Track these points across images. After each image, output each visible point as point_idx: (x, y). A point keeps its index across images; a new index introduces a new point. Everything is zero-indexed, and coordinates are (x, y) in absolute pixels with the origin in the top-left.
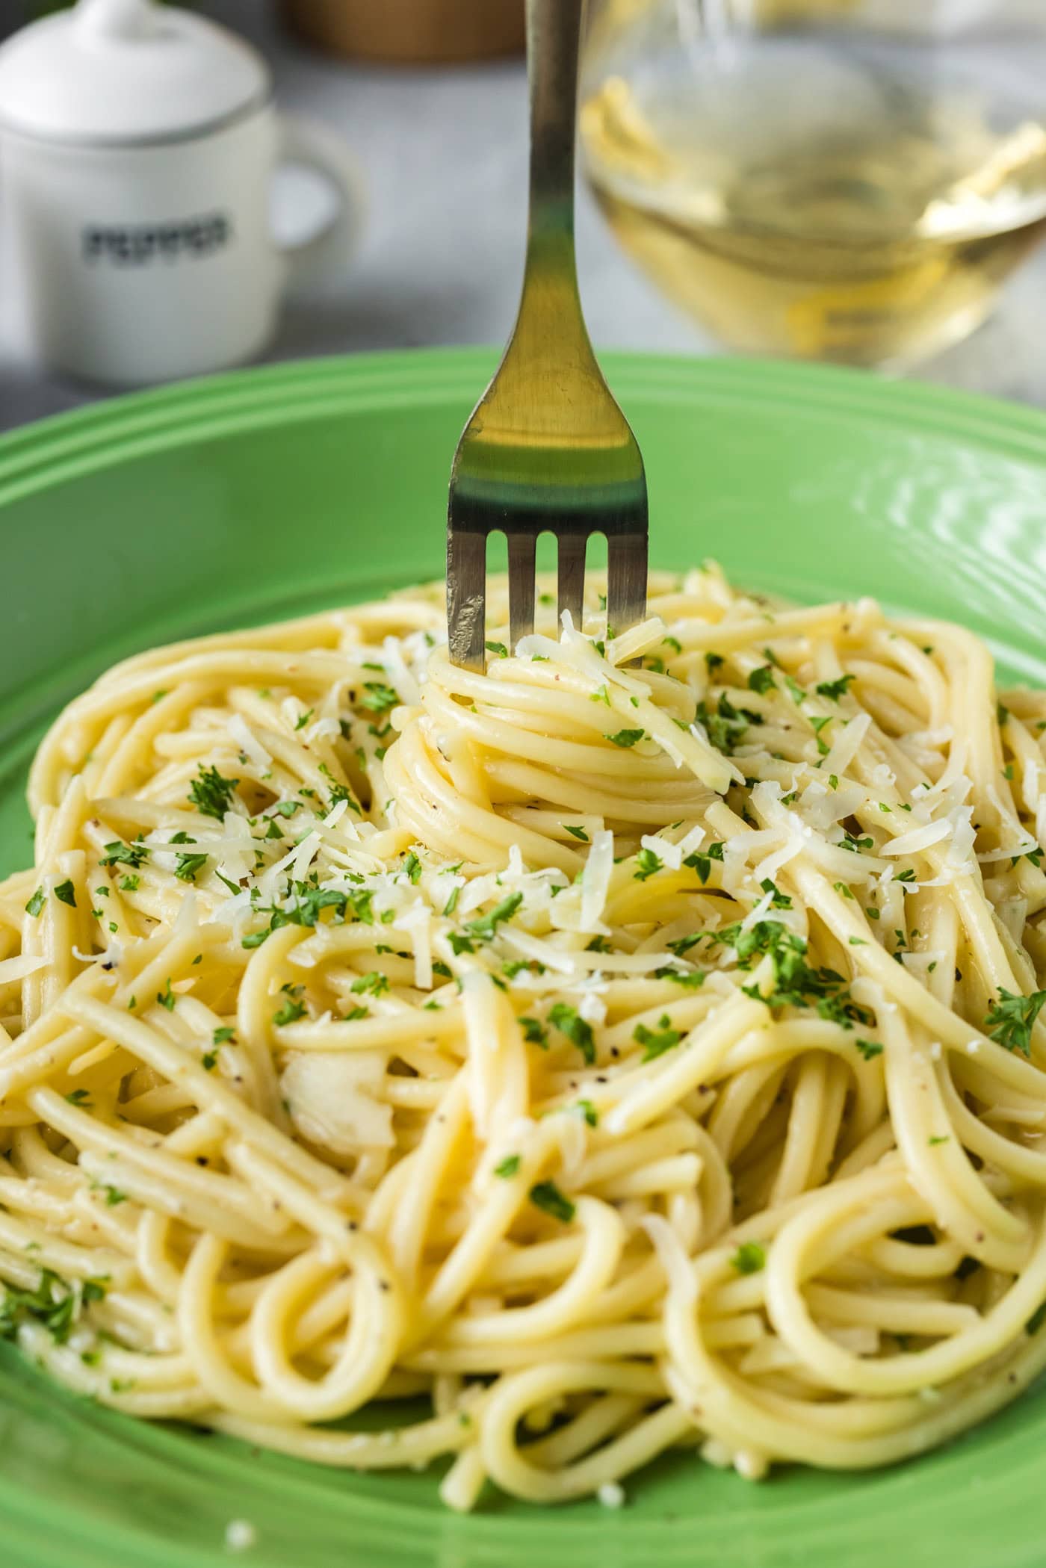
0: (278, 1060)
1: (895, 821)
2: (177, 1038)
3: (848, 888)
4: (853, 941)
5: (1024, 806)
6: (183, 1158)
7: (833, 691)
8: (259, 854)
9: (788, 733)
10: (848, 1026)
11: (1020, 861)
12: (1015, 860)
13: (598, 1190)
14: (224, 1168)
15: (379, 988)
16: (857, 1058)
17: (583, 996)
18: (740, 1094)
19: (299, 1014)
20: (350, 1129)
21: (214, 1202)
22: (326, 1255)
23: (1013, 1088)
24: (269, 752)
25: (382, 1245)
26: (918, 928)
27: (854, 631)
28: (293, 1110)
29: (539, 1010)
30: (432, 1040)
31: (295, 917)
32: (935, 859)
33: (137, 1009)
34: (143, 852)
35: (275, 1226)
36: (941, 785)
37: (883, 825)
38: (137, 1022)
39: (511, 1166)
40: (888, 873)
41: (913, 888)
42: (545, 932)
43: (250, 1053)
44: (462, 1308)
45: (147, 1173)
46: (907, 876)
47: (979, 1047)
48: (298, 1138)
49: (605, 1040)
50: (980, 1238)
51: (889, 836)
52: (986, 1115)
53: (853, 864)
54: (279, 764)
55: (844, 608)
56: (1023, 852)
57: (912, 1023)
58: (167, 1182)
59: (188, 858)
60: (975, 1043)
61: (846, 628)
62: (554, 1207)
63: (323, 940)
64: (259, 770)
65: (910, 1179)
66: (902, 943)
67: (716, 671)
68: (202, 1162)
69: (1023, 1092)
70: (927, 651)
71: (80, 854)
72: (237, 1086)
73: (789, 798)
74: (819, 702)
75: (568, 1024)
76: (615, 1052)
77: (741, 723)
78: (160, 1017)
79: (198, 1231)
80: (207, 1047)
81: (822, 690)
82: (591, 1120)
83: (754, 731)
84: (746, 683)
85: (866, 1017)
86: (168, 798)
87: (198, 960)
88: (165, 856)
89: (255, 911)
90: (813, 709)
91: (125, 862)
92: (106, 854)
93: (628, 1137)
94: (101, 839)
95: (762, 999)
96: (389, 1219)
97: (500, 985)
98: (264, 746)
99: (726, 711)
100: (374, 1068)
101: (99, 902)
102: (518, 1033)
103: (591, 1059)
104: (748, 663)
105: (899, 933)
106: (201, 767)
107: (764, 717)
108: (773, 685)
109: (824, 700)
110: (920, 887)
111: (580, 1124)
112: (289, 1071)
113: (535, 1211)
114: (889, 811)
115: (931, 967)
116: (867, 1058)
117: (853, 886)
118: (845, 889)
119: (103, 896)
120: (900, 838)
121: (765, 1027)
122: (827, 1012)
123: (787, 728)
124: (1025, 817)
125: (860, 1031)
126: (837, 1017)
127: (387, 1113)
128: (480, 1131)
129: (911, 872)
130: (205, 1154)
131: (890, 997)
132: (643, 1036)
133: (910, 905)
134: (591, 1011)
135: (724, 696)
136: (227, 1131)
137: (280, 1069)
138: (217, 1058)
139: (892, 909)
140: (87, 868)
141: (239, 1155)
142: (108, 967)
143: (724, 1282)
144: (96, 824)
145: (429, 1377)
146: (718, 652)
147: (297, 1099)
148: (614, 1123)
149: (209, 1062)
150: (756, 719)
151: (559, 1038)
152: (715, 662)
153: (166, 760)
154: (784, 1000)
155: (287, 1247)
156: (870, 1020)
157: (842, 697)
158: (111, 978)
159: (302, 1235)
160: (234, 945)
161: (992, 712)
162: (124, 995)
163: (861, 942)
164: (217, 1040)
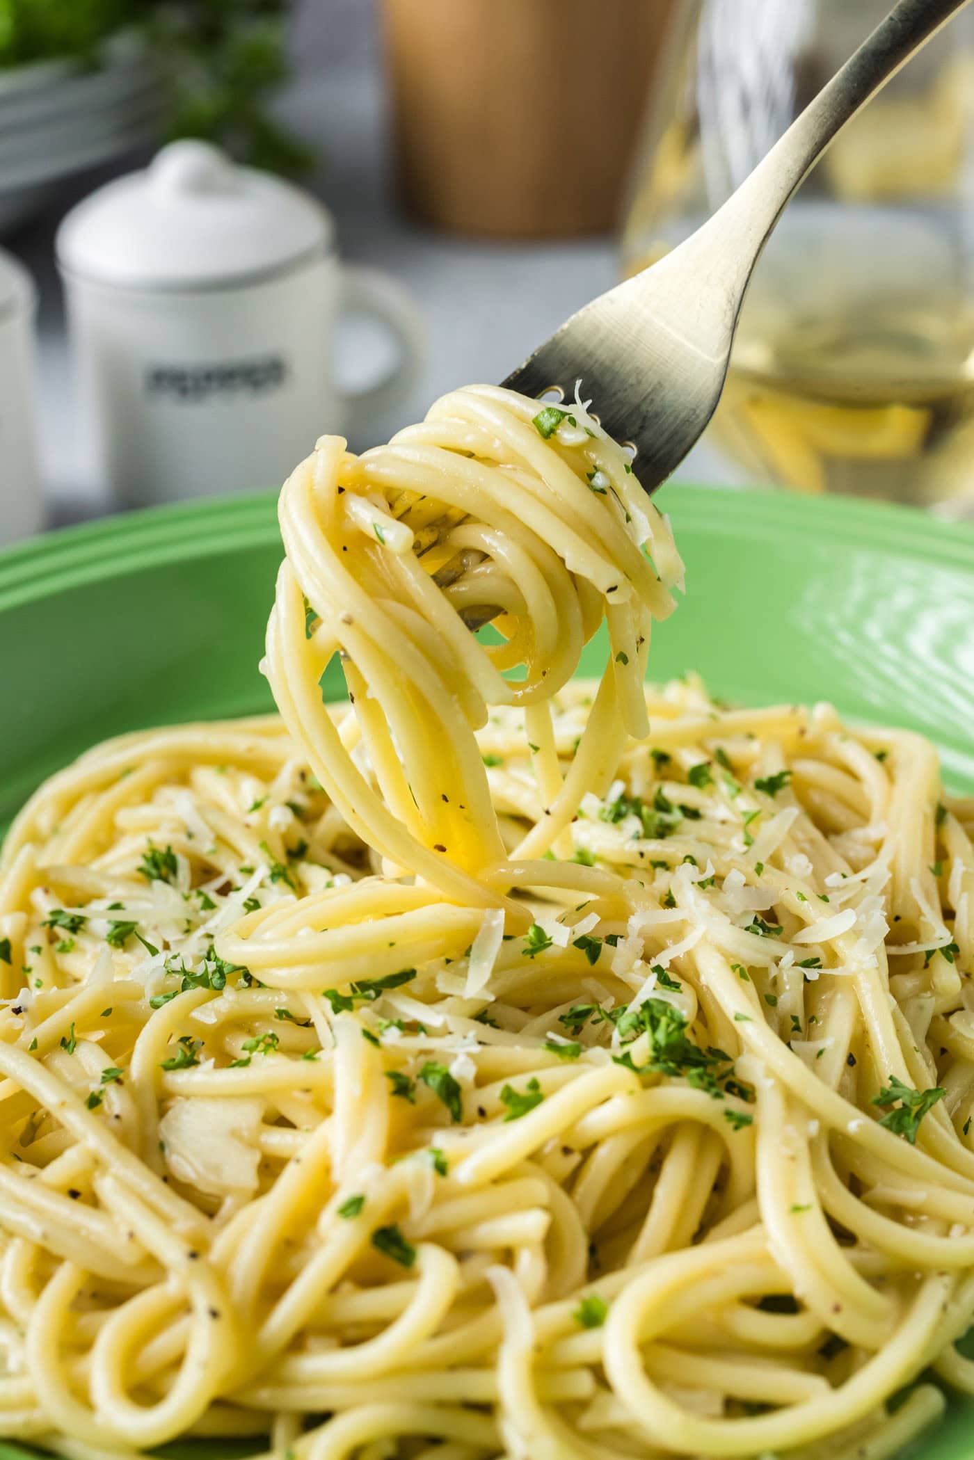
0: (163, 1103)
1: (809, 909)
2: (70, 1078)
3: (746, 970)
4: (738, 1017)
5: (948, 903)
6: (56, 1189)
7: (771, 786)
8: (189, 922)
9: (724, 827)
10: (718, 1096)
11: (935, 955)
12: (930, 954)
13: (441, 1239)
14: (94, 1202)
15: (269, 1045)
16: (726, 1128)
17: (455, 1056)
18: (606, 1160)
19: (190, 1063)
20: (217, 1169)
21: (75, 1230)
22: (172, 1287)
23: (894, 1167)
24: (213, 829)
25: (221, 1277)
26: (817, 1016)
27: (809, 736)
28: (167, 1152)
29: (410, 1069)
30: (307, 1091)
31: (204, 981)
32: (842, 948)
33: (39, 1053)
34: (82, 920)
35: (129, 1256)
36: (862, 875)
37: (799, 915)
38: (38, 1065)
39: (356, 1205)
40: (789, 957)
41: (813, 974)
42: (433, 998)
43: (135, 1095)
44: (297, 1343)
45: (18, 1201)
46: (811, 963)
47: (859, 1126)
48: (168, 1179)
49: (473, 1100)
50: (837, 1309)
51: (801, 924)
52: (866, 1196)
53: (756, 949)
54: (221, 840)
55: (794, 711)
56: (937, 945)
57: (791, 1100)
58: (35, 1211)
59: (118, 925)
60: (855, 1123)
61: (802, 732)
62: (395, 1250)
63: (229, 1001)
64: (205, 847)
65: (771, 1248)
66: (797, 1028)
67: (664, 768)
68: (74, 1194)
69: (906, 1174)
70: (881, 757)
71: (21, 917)
72: (115, 1123)
73: (706, 883)
74: (755, 797)
75: (435, 1081)
76: (482, 1112)
77: (676, 816)
78: (61, 1060)
79: (59, 1260)
80: (95, 1087)
81: (760, 786)
82: (441, 1169)
83: (688, 824)
84: (685, 777)
85: (745, 1093)
86: (118, 870)
87: (107, 1013)
88: (100, 922)
89: (168, 972)
90: (747, 803)
91: (64, 926)
92: (49, 918)
93: (476, 1189)
94: (45, 904)
95: (635, 1069)
96: (232, 1253)
97: (374, 1040)
98: (207, 822)
99: (662, 805)
100: (249, 1115)
101: (32, 959)
102: (387, 1085)
103: (457, 1118)
104: (689, 759)
105: (795, 1019)
106: (150, 841)
107: (702, 811)
108: (710, 781)
109: (762, 795)
110: (821, 975)
111: (430, 1172)
112: (170, 1114)
113: (375, 1253)
114: (806, 900)
115: (820, 1053)
116: (736, 1128)
117: (752, 969)
118: (742, 970)
119: (35, 954)
120: (811, 927)
121: (631, 1093)
122: (698, 1081)
123: (723, 822)
124: (949, 915)
125: (733, 1103)
126: (709, 1087)
127: (256, 1158)
128: (337, 1175)
129: (817, 960)
130: (77, 1187)
131: (770, 1073)
132: (509, 1096)
133: (810, 990)
134: (462, 1070)
135: (660, 791)
136: (97, 1163)
137: (162, 1111)
138: (103, 1098)
139: (791, 997)
140: (27, 930)
141: (106, 1187)
142: (17, 1011)
143: (564, 1335)
144: (46, 891)
145: (270, 1416)
146: (664, 748)
147: (172, 1140)
148: (463, 1174)
149: (94, 1102)
150: (692, 814)
151: (427, 1093)
152: (661, 759)
153: (122, 833)
154: (656, 1069)
155: (140, 1279)
156: (750, 1096)
157: (780, 793)
158: (18, 1021)
159: (153, 1267)
160: (145, 1003)
161: (930, 811)
162: (27, 1038)
163: (747, 1019)
164: (104, 1080)
